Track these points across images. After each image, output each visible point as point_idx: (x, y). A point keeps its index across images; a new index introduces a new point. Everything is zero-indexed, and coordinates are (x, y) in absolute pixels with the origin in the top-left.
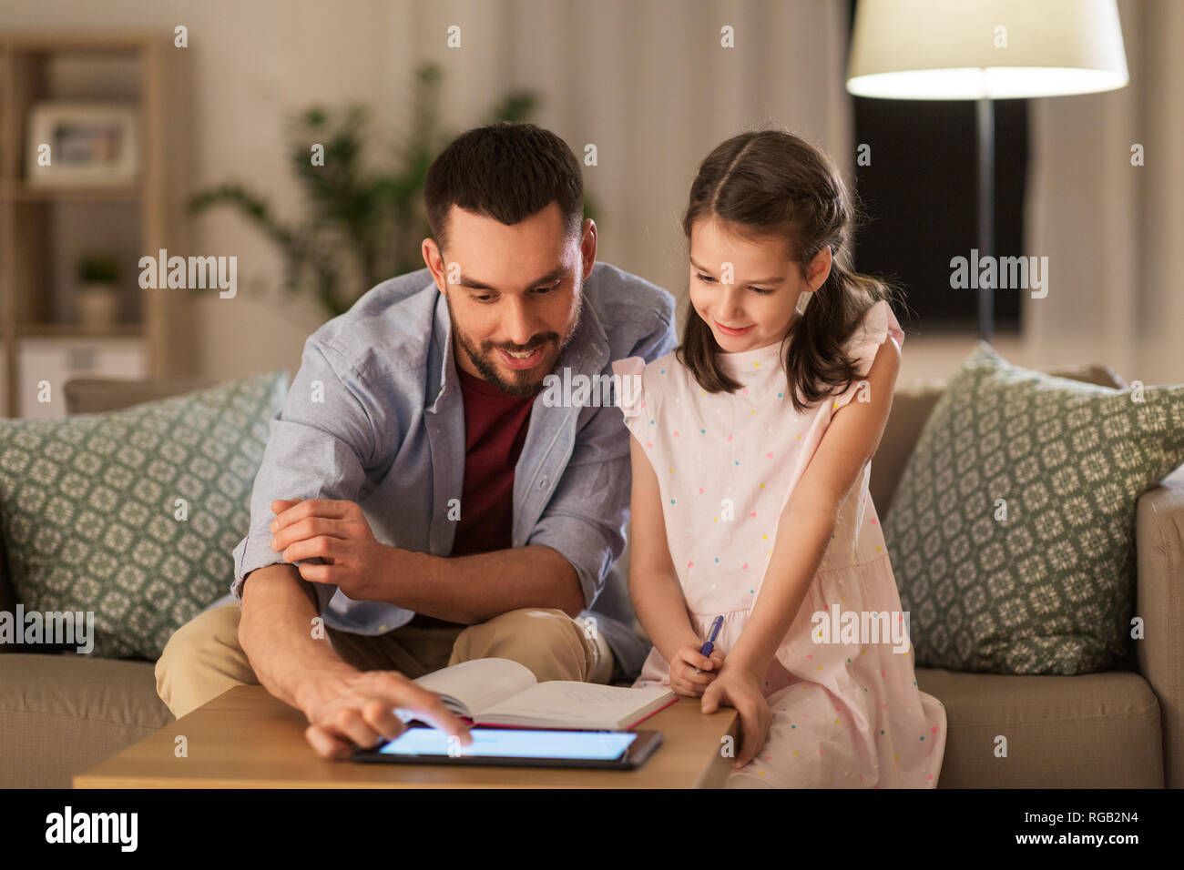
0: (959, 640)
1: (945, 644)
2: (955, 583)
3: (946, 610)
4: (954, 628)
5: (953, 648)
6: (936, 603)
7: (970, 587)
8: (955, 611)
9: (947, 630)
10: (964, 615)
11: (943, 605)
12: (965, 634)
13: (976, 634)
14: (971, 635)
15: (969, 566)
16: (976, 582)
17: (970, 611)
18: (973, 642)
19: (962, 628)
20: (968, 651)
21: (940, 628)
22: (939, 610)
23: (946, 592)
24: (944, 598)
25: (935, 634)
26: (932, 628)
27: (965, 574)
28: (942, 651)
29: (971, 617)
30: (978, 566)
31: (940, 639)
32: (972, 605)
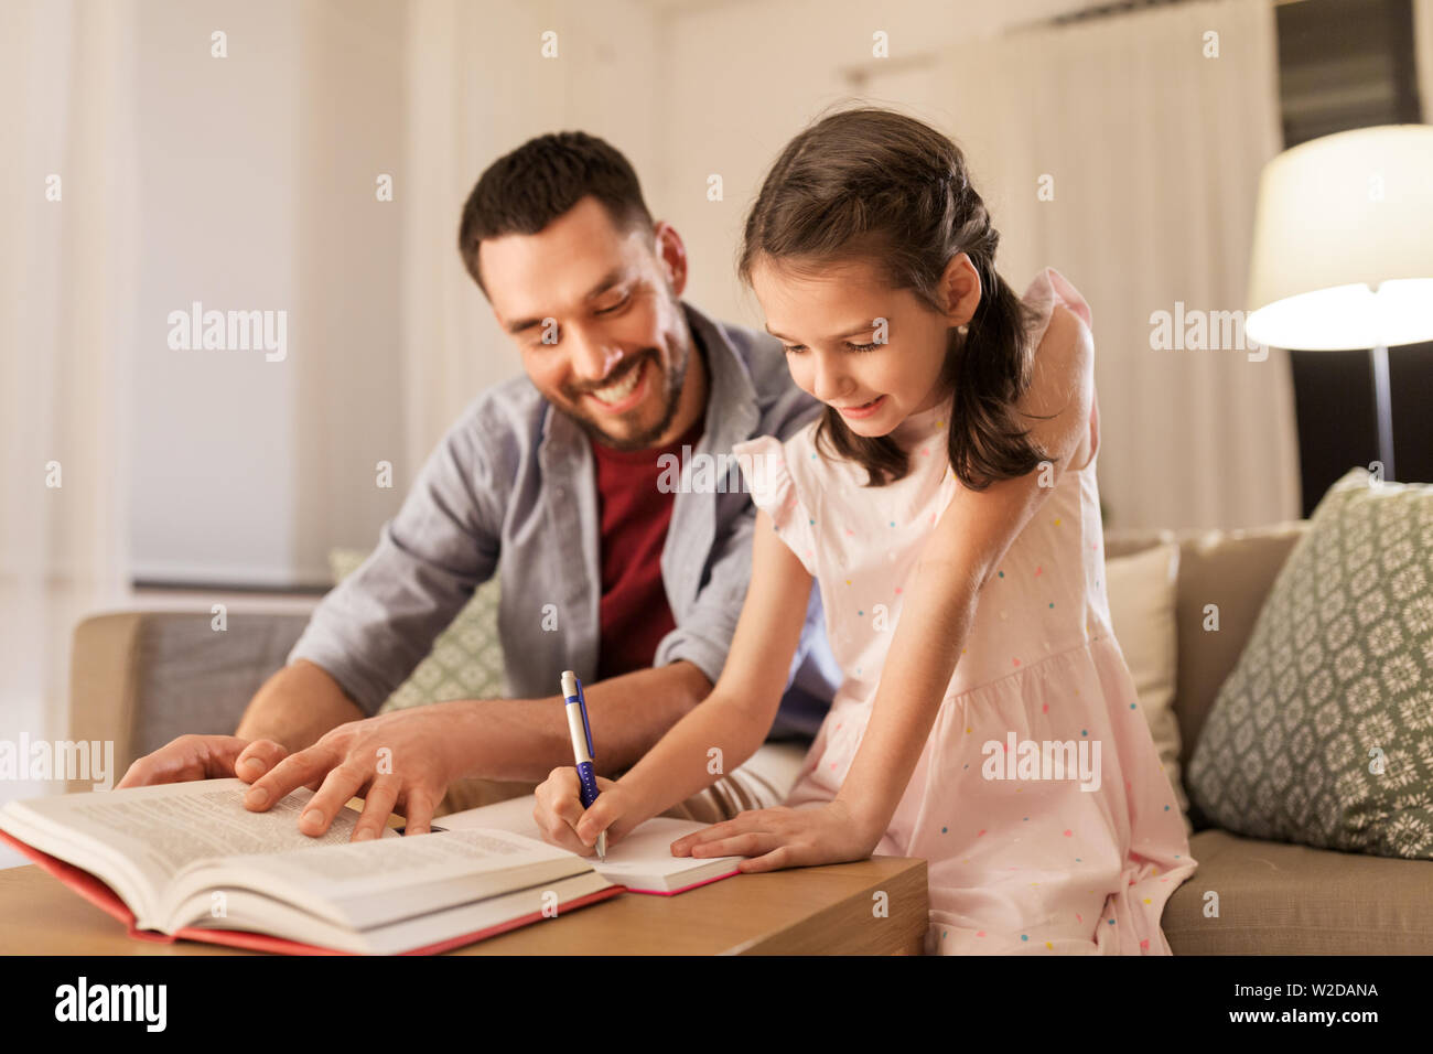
0: (1321, 807)
1: (1305, 812)
2: (1314, 732)
3: (1303, 768)
4: (1314, 790)
5: (1314, 818)
6: (1291, 759)
7: (1332, 736)
8: (1315, 767)
9: (1306, 793)
10: (1326, 773)
11: (1300, 760)
12: (1327, 798)
13: (1343, 798)
14: (1336, 799)
15: (1333, 708)
16: (1342, 729)
17: (1334, 767)
18: (1338, 809)
19: (1323, 791)
20: (1332, 823)
21: (1297, 790)
22: (1295, 767)
23: (1303, 744)
24: (1301, 751)
25: (1291, 798)
26: (1287, 790)
27: (1327, 719)
28: (1301, 821)
29: (1335, 776)
30: (1344, 707)
31: (1298, 806)
32: (1335, 760)
